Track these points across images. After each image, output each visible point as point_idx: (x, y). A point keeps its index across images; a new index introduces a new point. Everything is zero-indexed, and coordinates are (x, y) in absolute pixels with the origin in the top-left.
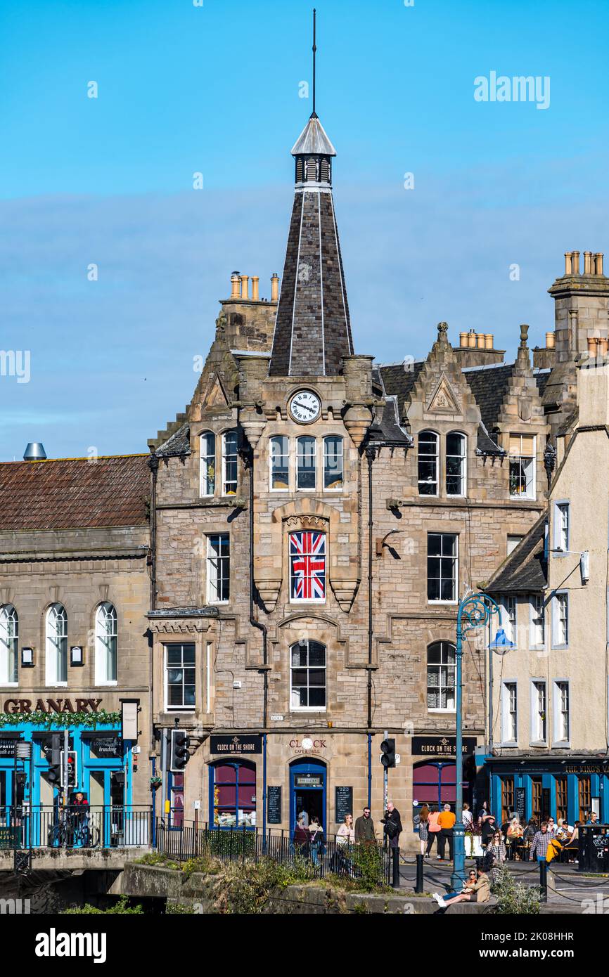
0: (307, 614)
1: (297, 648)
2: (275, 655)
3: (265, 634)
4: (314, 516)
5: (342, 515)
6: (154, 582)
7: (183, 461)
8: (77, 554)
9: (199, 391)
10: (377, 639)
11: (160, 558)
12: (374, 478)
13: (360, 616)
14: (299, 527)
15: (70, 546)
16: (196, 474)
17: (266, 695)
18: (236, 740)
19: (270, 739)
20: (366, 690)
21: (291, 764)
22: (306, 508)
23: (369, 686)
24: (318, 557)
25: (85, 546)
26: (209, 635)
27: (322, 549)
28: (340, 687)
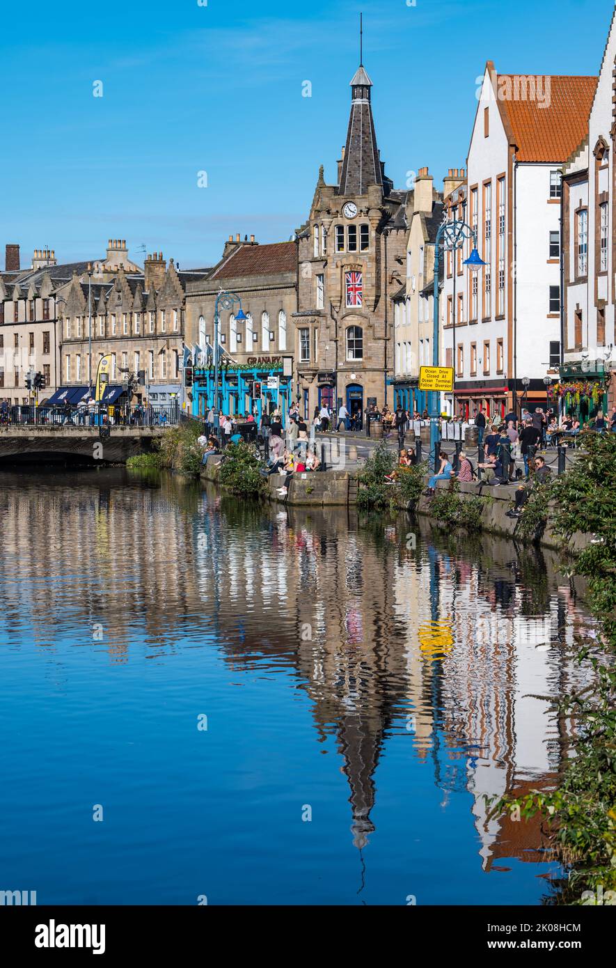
0: (353, 313)
1: (350, 329)
2: (340, 333)
3: (336, 322)
4: (355, 265)
5: (368, 264)
6: (298, 299)
7: (307, 239)
8: (271, 287)
9: (313, 205)
10: (389, 325)
11: (300, 288)
12: (388, 245)
13: (380, 314)
14: (349, 270)
15: (270, 283)
16: (313, 246)
17: (337, 353)
18: (327, 375)
19: (338, 374)
20: (384, 350)
21: (348, 387)
22: (351, 260)
23: (386, 348)
24: (359, 285)
25: (274, 282)
26: (316, 324)
27: (361, 281)
28: (369, 349)
